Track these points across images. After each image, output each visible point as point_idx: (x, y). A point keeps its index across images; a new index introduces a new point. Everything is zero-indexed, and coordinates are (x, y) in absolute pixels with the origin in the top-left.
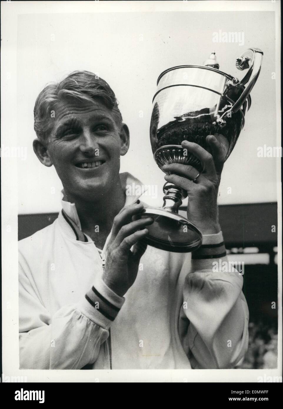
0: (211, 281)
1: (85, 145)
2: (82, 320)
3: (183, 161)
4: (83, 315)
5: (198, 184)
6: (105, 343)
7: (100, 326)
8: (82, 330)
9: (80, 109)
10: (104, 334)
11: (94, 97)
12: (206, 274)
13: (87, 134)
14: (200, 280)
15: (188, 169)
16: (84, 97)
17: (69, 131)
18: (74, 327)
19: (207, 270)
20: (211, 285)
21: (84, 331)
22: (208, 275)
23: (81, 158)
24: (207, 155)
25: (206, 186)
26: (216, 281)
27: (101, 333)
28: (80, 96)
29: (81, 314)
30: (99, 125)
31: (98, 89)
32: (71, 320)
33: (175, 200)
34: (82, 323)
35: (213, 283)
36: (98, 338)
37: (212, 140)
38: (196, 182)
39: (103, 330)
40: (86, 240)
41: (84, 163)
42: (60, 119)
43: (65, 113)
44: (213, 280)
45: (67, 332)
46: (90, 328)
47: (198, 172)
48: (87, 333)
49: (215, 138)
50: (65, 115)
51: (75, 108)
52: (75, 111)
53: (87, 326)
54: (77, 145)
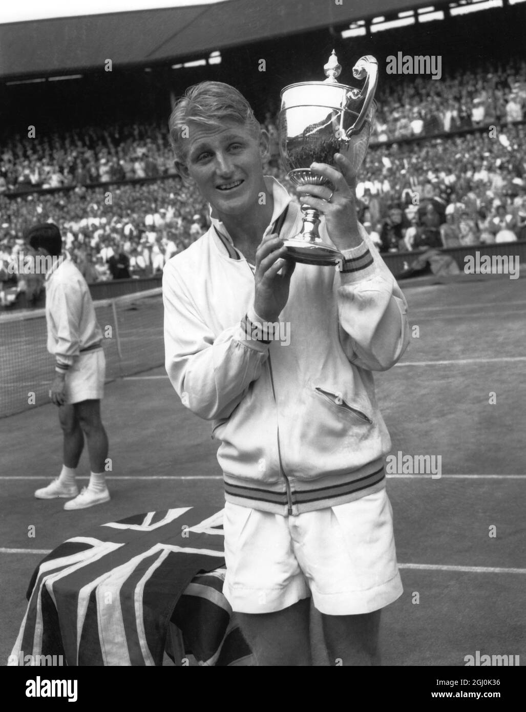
0: (359, 293)
1: (220, 169)
2: (239, 348)
3: (316, 182)
4: (240, 343)
5: (333, 204)
6: (265, 362)
7: (257, 351)
8: (241, 357)
9: (210, 132)
10: (263, 356)
11: (221, 118)
12: (354, 287)
13: (220, 156)
14: (350, 293)
15: (321, 191)
16: (211, 122)
17: (202, 155)
18: (234, 354)
19: (354, 283)
20: (361, 297)
21: (243, 356)
22: (355, 288)
23: (219, 181)
24: (337, 175)
25: (340, 205)
26: (364, 293)
27: (260, 356)
28: (207, 122)
29: (238, 342)
30: (230, 145)
31: (224, 109)
32: (230, 347)
33: (314, 222)
34: (240, 350)
35: (361, 294)
36: (257, 361)
37: (340, 159)
38: (330, 202)
39: (261, 354)
40: (238, 258)
41: (222, 185)
42: (193, 144)
43: (195, 138)
44: (361, 292)
45: (228, 360)
46: (248, 354)
47: (331, 192)
48: (246, 358)
49: (342, 156)
50: (197, 139)
51: (204, 132)
52: (205, 135)
53: (245, 353)
54: (213, 169)
